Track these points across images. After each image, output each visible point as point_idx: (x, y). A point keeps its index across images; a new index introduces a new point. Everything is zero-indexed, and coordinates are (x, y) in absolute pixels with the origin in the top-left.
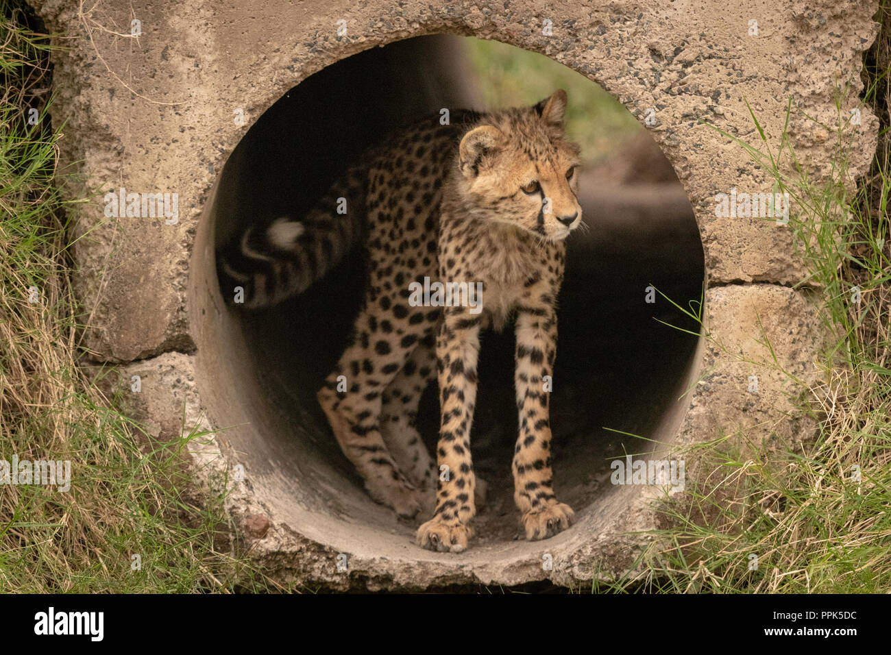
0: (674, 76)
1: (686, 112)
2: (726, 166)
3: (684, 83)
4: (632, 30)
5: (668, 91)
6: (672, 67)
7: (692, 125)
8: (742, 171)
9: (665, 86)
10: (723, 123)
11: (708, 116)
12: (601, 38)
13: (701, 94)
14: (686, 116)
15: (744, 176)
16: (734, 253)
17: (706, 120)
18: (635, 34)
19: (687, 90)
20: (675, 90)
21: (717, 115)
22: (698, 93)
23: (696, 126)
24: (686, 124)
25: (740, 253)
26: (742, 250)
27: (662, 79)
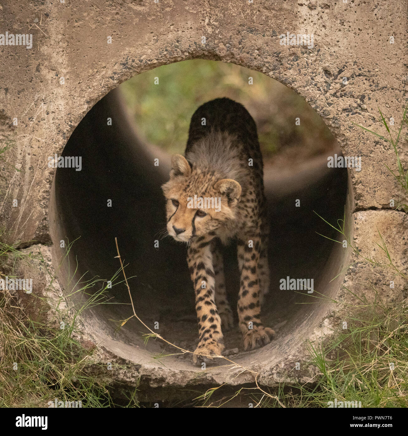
0: (338, 86)
1: (345, 107)
2: (367, 139)
3: (344, 91)
4: (314, 59)
5: (334, 95)
6: (337, 81)
7: (348, 115)
8: (377, 143)
9: (332, 92)
10: (367, 114)
11: (358, 110)
12: (296, 63)
13: (354, 97)
14: (345, 110)
15: (378, 146)
16: (372, 191)
17: (356, 113)
18: (315, 61)
19: (345, 94)
20: (338, 94)
21: (363, 110)
22: (353, 96)
23: (350, 116)
24: (344, 114)
25: (375, 191)
26: (376, 189)
27: (331, 88)
